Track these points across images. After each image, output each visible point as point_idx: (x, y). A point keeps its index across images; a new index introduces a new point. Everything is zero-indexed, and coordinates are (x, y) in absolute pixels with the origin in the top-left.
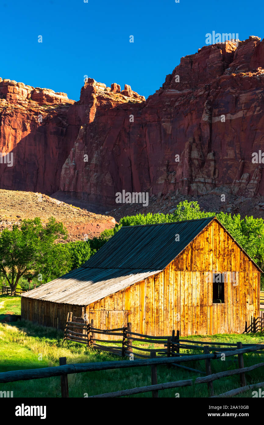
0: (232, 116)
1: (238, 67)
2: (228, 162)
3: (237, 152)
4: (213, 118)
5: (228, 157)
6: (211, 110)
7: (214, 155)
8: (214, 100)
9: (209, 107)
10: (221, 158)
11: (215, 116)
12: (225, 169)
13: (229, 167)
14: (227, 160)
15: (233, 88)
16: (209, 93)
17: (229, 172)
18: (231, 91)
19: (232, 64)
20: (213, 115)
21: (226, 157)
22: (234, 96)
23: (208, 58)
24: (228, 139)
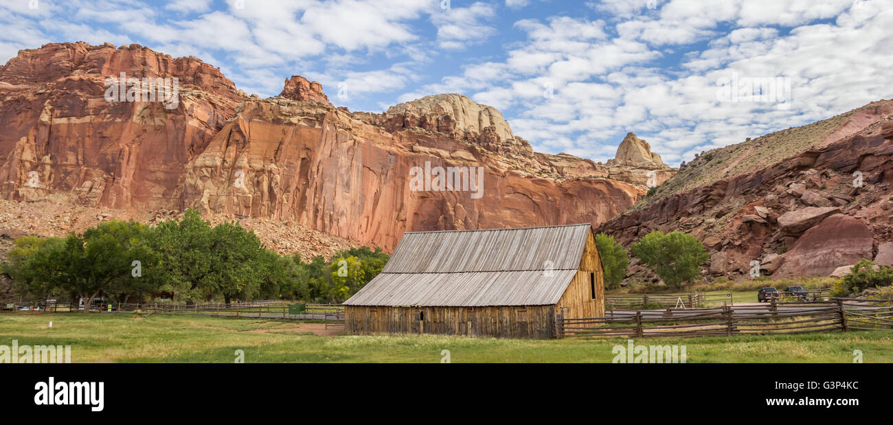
0: (77, 120)
1: (89, 71)
2: (68, 168)
3: (80, 157)
4: (54, 120)
5: (68, 163)
6: (52, 110)
7: (51, 158)
8: (56, 101)
9: (50, 107)
10: (59, 163)
11: (57, 117)
12: (62, 175)
13: (67, 173)
14: (66, 165)
15: (82, 90)
16: (51, 93)
17: (68, 178)
18: (79, 93)
19: (82, 66)
20: (54, 116)
21: (65, 163)
22: (82, 99)
23: (54, 55)
24: (71, 143)
